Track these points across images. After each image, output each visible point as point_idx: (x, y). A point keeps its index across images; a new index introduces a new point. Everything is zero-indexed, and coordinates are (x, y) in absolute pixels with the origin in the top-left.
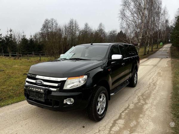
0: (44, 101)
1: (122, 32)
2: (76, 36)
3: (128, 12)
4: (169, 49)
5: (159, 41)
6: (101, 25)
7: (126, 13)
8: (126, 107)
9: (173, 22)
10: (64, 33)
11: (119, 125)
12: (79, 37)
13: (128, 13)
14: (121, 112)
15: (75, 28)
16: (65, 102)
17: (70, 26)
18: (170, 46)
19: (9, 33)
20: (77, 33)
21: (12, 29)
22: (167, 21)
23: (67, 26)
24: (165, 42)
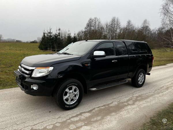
6: (145, 22)
15: (116, 25)
16: (31, 87)
17: (111, 24)
19: (58, 31)
21: (60, 28)
23: (108, 24)
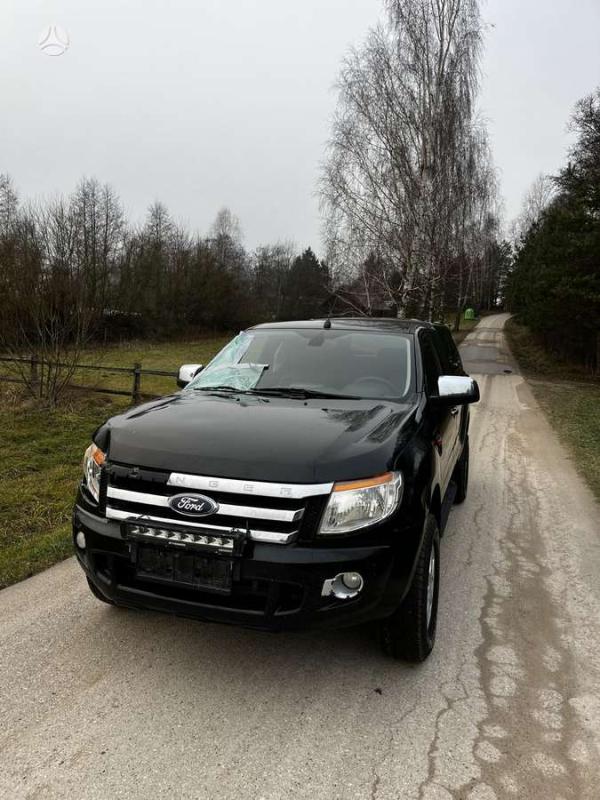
0: (228, 590)
1: (314, 257)
2: (113, 262)
3: (357, 174)
4: (500, 336)
5: (462, 301)
6: (223, 218)
7: (348, 178)
8: (485, 592)
9: (518, 229)
10: (51, 246)
11: (505, 668)
12: (125, 268)
13: (357, 182)
14: (478, 613)
15: (104, 222)
16: (326, 591)
17: (82, 213)
18: (502, 325)
20: (119, 247)
22: (491, 223)
23: (66, 213)
24: (482, 307)
